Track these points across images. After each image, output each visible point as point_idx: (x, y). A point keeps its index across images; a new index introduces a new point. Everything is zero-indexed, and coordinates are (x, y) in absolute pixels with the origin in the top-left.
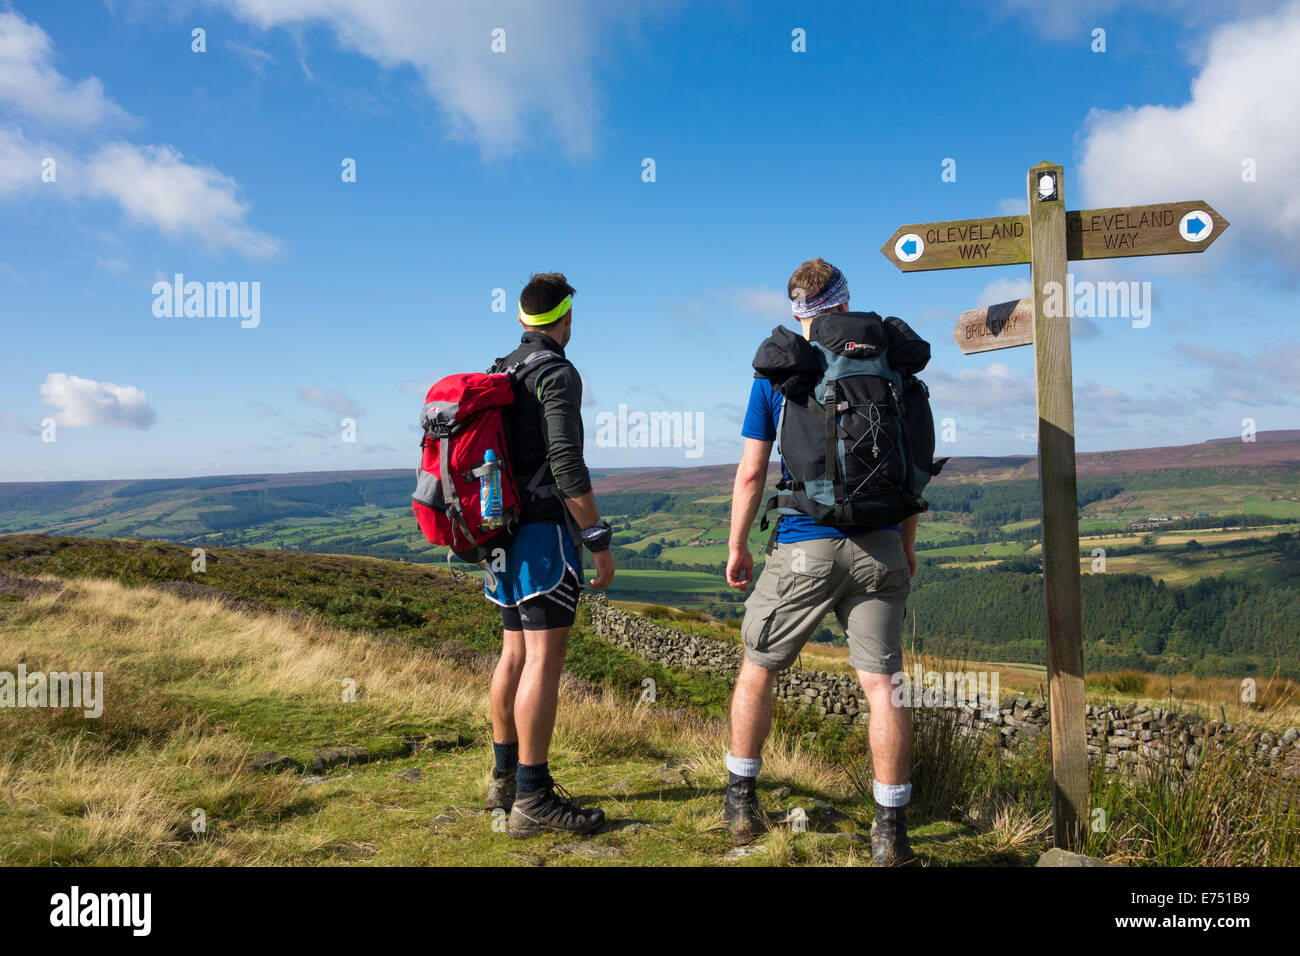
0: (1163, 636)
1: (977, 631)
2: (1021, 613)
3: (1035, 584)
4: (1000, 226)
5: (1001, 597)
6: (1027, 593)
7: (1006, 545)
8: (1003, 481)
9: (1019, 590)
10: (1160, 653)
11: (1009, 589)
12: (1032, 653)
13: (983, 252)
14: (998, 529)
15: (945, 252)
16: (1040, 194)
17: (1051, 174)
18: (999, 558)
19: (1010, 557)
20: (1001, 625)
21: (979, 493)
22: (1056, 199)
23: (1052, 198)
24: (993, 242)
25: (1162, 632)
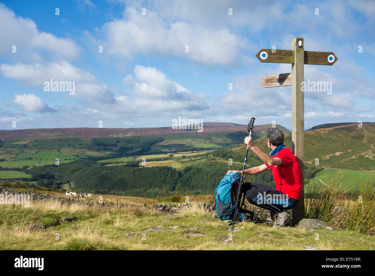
0: (175, 185)
1: (118, 187)
2: (133, 180)
3: (137, 171)
4: (287, 52)
5: (126, 175)
6: (135, 174)
7: (128, 158)
8: (128, 137)
9: (132, 172)
10: (174, 191)
11: (129, 172)
12: (136, 193)
13: (282, 59)
14: (125, 153)
15: (273, 58)
16: (298, 45)
17: (301, 40)
18: (126, 162)
19: (129, 162)
20: (126, 185)
21: (120, 141)
22: (302, 47)
23: (301, 47)
24: (285, 56)
25: (174, 184)
